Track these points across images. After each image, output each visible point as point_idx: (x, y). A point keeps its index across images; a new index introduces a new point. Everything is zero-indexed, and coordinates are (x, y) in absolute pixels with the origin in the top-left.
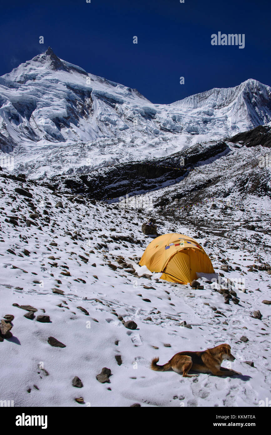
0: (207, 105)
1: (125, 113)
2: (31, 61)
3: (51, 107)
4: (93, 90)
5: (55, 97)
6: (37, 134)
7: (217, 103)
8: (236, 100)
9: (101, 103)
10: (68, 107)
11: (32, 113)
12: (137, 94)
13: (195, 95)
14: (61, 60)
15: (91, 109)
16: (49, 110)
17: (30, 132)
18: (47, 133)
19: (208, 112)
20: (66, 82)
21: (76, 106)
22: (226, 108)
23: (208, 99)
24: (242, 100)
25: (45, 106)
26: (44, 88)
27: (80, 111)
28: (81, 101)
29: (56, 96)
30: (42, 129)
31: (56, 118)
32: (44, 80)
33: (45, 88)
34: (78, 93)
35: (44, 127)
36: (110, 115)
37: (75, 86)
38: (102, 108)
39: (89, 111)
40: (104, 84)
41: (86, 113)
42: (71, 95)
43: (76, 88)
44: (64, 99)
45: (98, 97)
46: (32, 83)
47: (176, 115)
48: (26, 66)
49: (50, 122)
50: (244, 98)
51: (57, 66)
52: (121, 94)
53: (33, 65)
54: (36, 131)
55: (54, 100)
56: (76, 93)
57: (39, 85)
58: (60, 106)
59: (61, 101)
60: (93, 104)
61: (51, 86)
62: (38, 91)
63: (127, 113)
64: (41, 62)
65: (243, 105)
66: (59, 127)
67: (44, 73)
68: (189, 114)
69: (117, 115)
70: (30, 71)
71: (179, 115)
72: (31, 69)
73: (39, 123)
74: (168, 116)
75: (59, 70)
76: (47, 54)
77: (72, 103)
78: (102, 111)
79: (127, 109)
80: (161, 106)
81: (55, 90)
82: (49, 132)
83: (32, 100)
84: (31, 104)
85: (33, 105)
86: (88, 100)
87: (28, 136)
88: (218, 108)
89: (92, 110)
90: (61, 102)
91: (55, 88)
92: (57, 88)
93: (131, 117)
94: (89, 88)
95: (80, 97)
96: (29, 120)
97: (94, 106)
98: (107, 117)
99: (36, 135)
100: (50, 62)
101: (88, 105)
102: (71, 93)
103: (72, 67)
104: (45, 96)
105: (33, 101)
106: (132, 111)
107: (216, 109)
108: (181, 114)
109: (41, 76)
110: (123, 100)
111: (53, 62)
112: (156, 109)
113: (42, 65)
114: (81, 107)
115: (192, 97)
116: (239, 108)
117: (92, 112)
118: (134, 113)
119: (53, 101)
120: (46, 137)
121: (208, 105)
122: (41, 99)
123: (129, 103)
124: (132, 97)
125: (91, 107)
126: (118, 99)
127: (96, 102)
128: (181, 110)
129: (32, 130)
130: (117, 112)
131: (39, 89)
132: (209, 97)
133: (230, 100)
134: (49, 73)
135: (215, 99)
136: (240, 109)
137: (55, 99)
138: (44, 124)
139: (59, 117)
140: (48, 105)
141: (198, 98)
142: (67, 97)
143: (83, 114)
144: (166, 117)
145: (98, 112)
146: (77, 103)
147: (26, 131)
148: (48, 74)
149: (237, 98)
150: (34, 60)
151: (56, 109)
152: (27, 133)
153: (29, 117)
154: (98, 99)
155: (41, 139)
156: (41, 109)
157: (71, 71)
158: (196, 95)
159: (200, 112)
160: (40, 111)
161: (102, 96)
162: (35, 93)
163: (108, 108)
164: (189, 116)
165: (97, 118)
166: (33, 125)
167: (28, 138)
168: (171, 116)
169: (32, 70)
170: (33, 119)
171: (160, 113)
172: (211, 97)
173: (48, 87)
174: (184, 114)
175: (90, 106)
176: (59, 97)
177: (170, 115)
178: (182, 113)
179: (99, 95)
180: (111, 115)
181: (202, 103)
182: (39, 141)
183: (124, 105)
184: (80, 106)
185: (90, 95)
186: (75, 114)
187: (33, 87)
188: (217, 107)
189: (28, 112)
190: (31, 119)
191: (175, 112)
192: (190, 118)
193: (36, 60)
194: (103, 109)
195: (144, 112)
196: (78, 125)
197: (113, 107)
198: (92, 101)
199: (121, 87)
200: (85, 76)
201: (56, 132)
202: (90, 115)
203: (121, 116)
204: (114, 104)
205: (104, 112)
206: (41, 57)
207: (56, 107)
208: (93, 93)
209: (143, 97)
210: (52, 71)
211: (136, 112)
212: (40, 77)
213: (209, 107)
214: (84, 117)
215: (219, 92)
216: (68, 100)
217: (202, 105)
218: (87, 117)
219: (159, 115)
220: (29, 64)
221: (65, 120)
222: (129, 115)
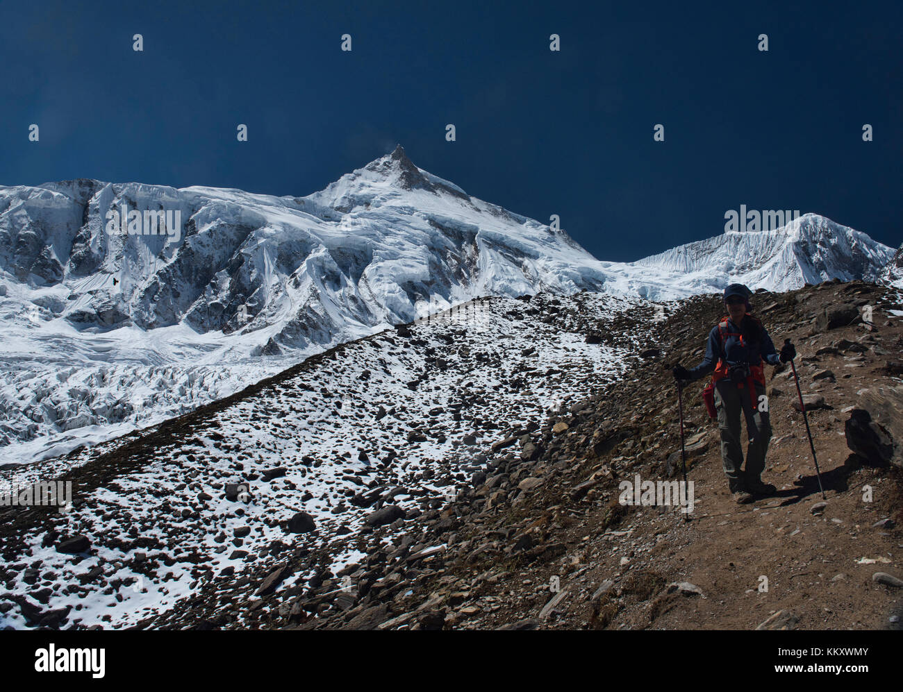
0: (713, 265)
1: (542, 279)
2: (364, 171)
3: (399, 261)
4: (480, 230)
5: (407, 242)
6: (372, 311)
7: (736, 262)
8: (778, 258)
9: (496, 257)
10: (431, 263)
11: (363, 270)
12: (565, 241)
13: (687, 245)
14: (419, 169)
15: (474, 267)
16: (397, 266)
17: (359, 308)
18: (392, 310)
19: (716, 280)
20: (430, 213)
21: (445, 259)
22: (755, 273)
23: (715, 255)
24: (792, 257)
25: (388, 257)
26: (387, 222)
27: (454, 270)
28: (456, 252)
29: (411, 239)
30: (382, 302)
31: (409, 282)
32: (387, 207)
33: (390, 224)
34: (451, 236)
35: (386, 299)
36: (511, 281)
37: (445, 222)
38: (496, 267)
39: (471, 271)
40: (501, 218)
41: (466, 275)
42: (437, 238)
43: (447, 225)
44: (423, 247)
45: (490, 245)
46: (365, 213)
47: (646, 285)
48: (353, 180)
49: (398, 290)
50: (797, 254)
51: (411, 181)
52: (533, 239)
53: (366, 178)
54: (371, 305)
55: (404, 247)
56: (447, 235)
57: (379, 217)
58: (415, 258)
59: (419, 249)
60: (479, 259)
61: (400, 220)
62: (376, 228)
63: (546, 278)
64: (382, 172)
65: (793, 267)
66: (413, 299)
67: (388, 193)
68: (675, 284)
69: (526, 280)
70: (361, 189)
71: (655, 286)
72: (362, 185)
73: (375, 291)
74: (629, 288)
75: (415, 190)
76: (394, 158)
77: (439, 255)
78: (497, 271)
79: (545, 270)
80: (616, 266)
81: (407, 229)
82: (395, 309)
83: (363, 245)
84: (362, 252)
85: (365, 255)
86: (469, 250)
87: (355, 314)
88: (738, 273)
89: (476, 270)
90: (419, 251)
91: (407, 224)
92: (411, 224)
93: (553, 287)
94: (473, 226)
95: (454, 242)
96: (357, 283)
97: (482, 262)
98: (505, 284)
99: (371, 314)
100: (400, 173)
101: (468, 258)
102: (437, 235)
103: (440, 184)
104: (389, 239)
105: (365, 248)
106: (556, 274)
107: (732, 274)
108: (657, 284)
109: (382, 199)
110: (537, 252)
111: (404, 173)
112: (606, 273)
113: (384, 178)
114: (455, 262)
115: (682, 248)
116: (785, 273)
117: (477, 274)
118: (561, 279)
119: (404, 250)
120: (390, 319)
121: (716, 267)
122: (382, 244)
123: (550, 259)
124: (556, 246)
125: (475, 263)
126: (530, 250)
127: (484, 254)
128: (657, 276)
129: (364, 303)
130: (526, 276)
131: (378, 224)
132: (718, 250)
133: (764, 257)
134: (396, 195)
135: (731, 254)
136: (787, 275)
137: (408, 245)
138: (386, 294)
139: (415, 281)
140: (393, 256)
141: (694, 252)
142: (429, 241)
143: (459, 275)
144: (626, 290)
145: (488, 274)
146: (449, 255)
147: (353, 304)
148: (394, 195)
149: (781, 252)
150: (369, 169)
151: (408, 265)
152: (353, 308)
153: (357, 277)
154: (489, 248)
155: (380, 322)
156: (380, 264)
157: (438, 192)
158: (690, 244)
159: (699, 281)
160: (379, 267)
161: (496, 243)
162: (371, 233)
163: (509, 267)
164: (674, 288)
165: (485, 286)
166: (364, 293)
167: (356, 318)
168: (636, 286)
169: (364, 188)
170: (366, 282)
171: (613, 279)
172: (723, 250)
173: (395, 221)
174: (665, 283)
175: (472, 262)
176: (415, 242)
177: (634, 285)
178: (660, 282)
179: (491, 240)
180: (513, 280)
181: (703, 261)
182: (376, 325)
183: (541, 262)
184: (453, 260)
185: (474, 240)
186: (444, 276)
187: (366, 220)
188: (734, 271)
189: (356, 268)
190: (361, 282)
191: (644, 279)
192: (678, 292)
193: (373, 169)
194: (499, 269)
195: (580, 277)
196: (450, 298)
197: (519, 264)
198: (477, 251)
199: (533, 225)
200: (464, 202)
201: (408, 310)
202: (473, 278)
203: (534, 284)
204: (520, 259)
205: (500, 275)
206: (382, 163)
207: (409, 262)
208: (480, 236)
209: (578, 247)
210: (403, 191)
211: (564, 276)
212: (378, 202)
213: (718, 269)
214: (460, 282)
215: (740, 240)
216: (432, 249)
217: (702, 266)
218: (466, 283)
219: (610, 283)
220: (359, 175)
221: (425, 287)
222: (550, 283)
